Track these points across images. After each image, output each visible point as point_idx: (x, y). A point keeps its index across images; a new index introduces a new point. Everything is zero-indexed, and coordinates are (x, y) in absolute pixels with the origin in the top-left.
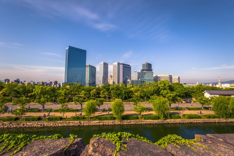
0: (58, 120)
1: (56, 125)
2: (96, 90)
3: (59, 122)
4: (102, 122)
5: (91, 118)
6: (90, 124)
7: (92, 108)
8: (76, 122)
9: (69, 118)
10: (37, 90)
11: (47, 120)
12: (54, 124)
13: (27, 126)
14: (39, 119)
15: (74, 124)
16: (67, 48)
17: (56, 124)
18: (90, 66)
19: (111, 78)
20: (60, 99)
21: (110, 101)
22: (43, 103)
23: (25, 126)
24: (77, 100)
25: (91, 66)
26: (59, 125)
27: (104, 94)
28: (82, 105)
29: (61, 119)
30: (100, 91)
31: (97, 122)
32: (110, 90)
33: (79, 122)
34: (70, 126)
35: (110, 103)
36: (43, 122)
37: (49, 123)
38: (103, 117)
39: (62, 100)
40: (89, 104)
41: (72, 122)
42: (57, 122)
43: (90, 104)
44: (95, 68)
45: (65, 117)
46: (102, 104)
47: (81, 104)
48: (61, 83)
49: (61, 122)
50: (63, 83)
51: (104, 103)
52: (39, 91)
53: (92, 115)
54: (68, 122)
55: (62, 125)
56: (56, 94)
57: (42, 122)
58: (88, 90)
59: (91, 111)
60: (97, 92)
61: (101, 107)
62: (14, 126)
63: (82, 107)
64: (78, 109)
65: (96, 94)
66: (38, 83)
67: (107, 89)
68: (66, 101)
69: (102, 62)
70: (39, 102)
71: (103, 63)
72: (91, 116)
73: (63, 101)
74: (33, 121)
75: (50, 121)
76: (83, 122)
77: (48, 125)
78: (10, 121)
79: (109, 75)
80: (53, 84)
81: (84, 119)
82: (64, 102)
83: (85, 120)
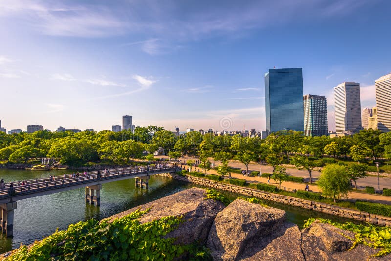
0: (272, 192)
1: (269, 199)
2: (339, 143)
3: (274, 194)
4: (370, 216)
5: (339, 201)
6: (337, 213)
7: (340, 182)
8: (305, 202)
9: (289, 192)
10: (235, 143)
11: (256, 187)
12: (267, 197)
13: (233, 191)
14: (246, 184)
15: (302, 205)
16: (267, 74)
17: (269, 197)
18: (311, 96)
19: (371, 116)
20: (269, 158)
21: (381, 171)
22: (246, 162)
23: (231, 189)
24: (300, 161)
25: (314, 96)
26: (275, 199)
27: (361, 154)
28: (310, 172)
29: (277, 190)
30: (347, 145)
31: (354, 212)
32: (381, 143)
33: (312, 204)
34: (294, 206)
35: (383, 174)
36: (252, 189)
37: (260, 193)
38: (372, 205)
39: (273, 159)
40: (332, 171)
41: (297, 199)
42: (272, 193)
43: (335, 172)
44: (323, 99)
45: (283, 189)
46: (363, 175)
47: (309, 169)
48: (261, 133)
49: (277, 195)
50: (263, 132)
51: (369, 173)
52: (238, 144)
53: (340, 195)
54: (288, 198)
55: (280, 200)
56: (261, 149)
57: (250, 189)
58: (318, 143)
59: (338, 187)
60: (341, 149)
61: (360, 182)
62: (220, 187)
63: (311, 176)
64: (303, 179)
65: (339, 153)
66: (231, 132)
67: (368, 142)
68: (280, 161)
69: (341, 83)
70: (242, 160)
71: (343, 84)
72: (337, 198)
73: (274, 162)
74: (238, 185)
75: (261, 191)
76: (319, 205)
77: (258, 195)
78: (215, 180)
79: (363, 109)
80: (250, 134)
81: (322, 200)
82: (277, 163)
83: (324, 203)
